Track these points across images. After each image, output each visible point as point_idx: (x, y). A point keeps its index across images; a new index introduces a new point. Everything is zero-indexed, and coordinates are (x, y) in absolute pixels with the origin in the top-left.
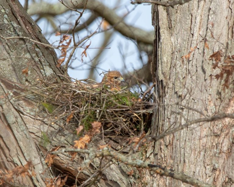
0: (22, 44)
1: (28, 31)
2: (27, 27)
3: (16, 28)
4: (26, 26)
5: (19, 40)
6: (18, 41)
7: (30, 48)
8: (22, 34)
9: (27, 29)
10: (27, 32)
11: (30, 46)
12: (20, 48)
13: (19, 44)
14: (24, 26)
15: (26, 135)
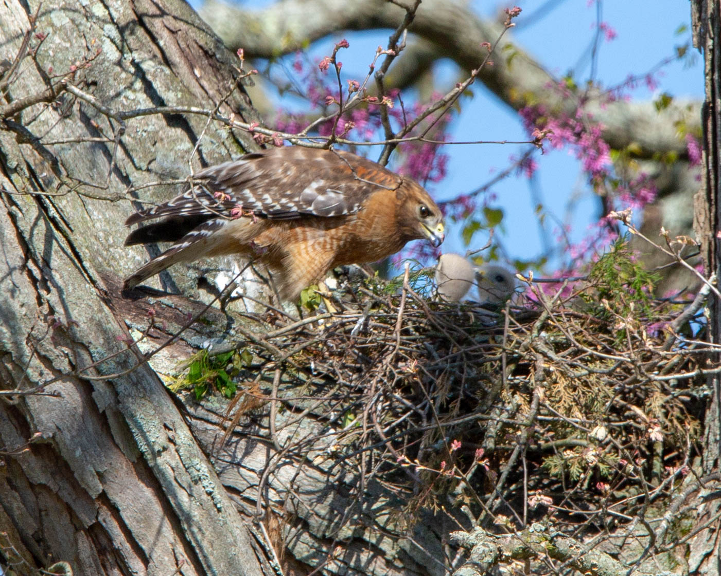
0: (177, 140)
1: (202, 87)
2: (197, 72)
3: (155, 76)
4: (192, 67)
5: (164, 122)
6: (162, 128)
7: (211, 153)
8: (178, 99)
9: (197, 80)
10: (198, 91)
11: (210, 147)
12: (172, 154)
13: (165, 141)
14: (183, 68)
15: (213, 498)
